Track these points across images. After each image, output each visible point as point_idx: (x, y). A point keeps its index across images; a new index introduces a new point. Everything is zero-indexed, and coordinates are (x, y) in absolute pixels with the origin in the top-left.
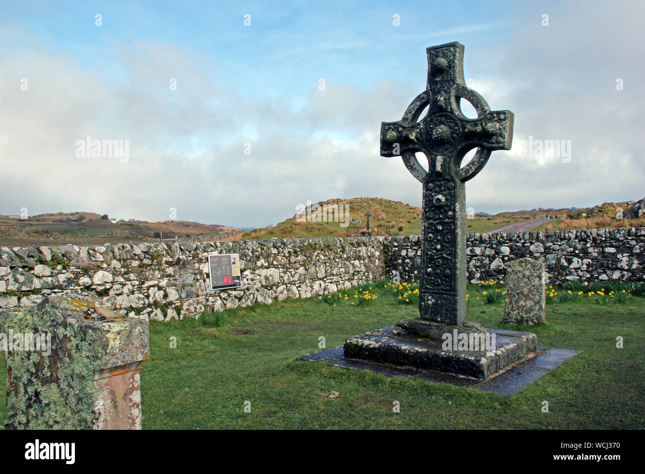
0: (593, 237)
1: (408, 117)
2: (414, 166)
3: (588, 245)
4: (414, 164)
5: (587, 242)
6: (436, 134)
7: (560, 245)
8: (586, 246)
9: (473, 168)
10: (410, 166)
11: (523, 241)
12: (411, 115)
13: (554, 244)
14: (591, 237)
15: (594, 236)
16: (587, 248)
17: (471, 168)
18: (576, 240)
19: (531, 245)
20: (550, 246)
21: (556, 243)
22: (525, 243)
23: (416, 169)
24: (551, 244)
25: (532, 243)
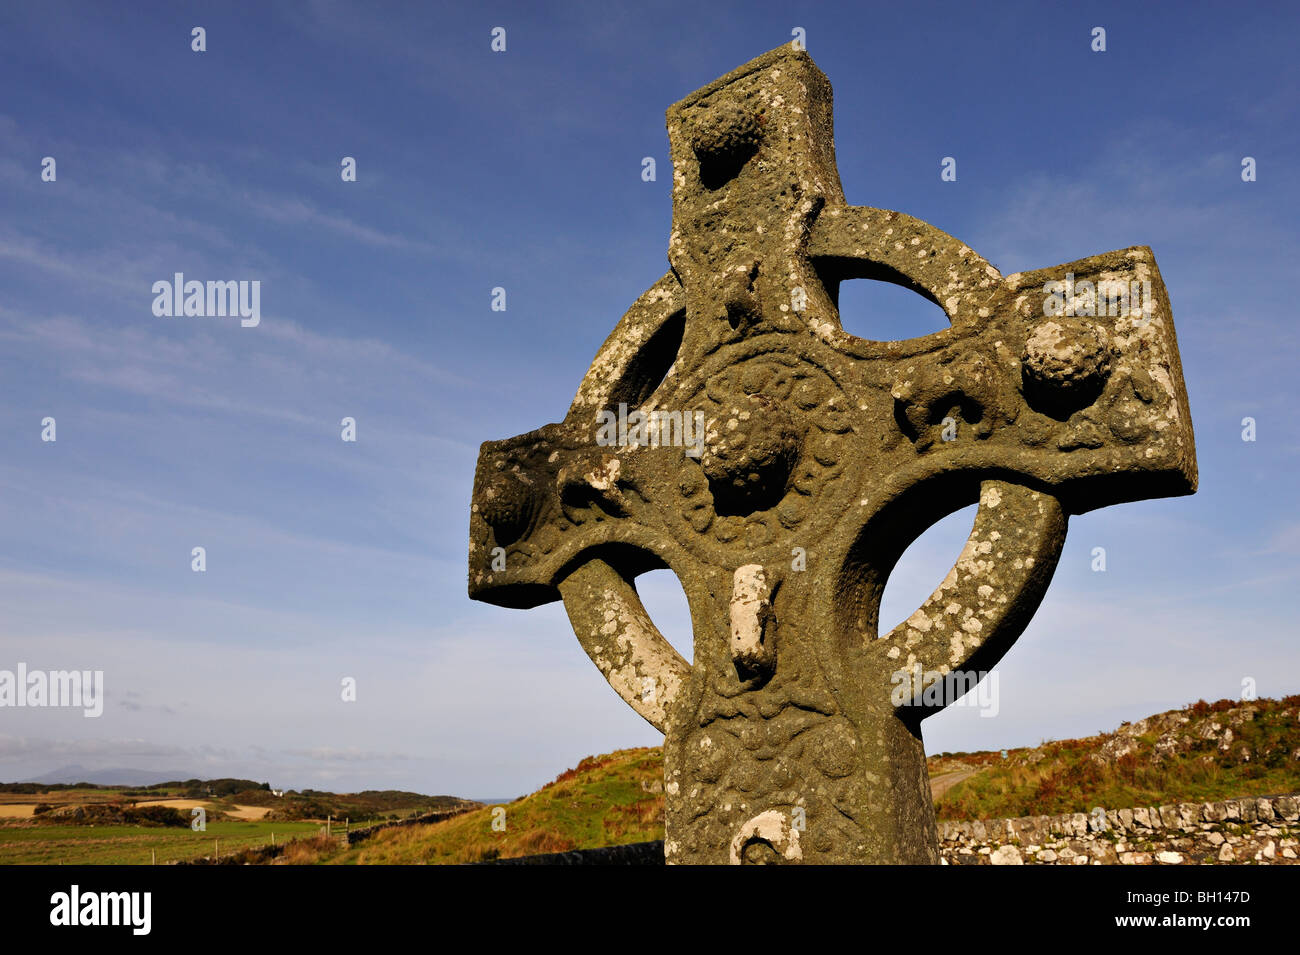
0: (1127, 830)
1: (593, 400)
2: (621, 640)
3: (1119, 848)
4: (621, 629)
5: (1115, 841)
6: (723, 435)
7: (1058, 850)
8: (1115, 849)
9: (974, 625)
10: (601, 639)
11: (973, 843)
12: (603, 389)
13: (1044, 849)
14: (1122, 828)
15: (1128, 825)
16: (1118, 855)
17: (955, 622)
18: (1091, 837)
19: (992, 852)
20: (1035, 853)
21: (1047, 846)
22: (979, 847)
23: (629, 654)
24: (1037, 848)
25: (995, 847)
